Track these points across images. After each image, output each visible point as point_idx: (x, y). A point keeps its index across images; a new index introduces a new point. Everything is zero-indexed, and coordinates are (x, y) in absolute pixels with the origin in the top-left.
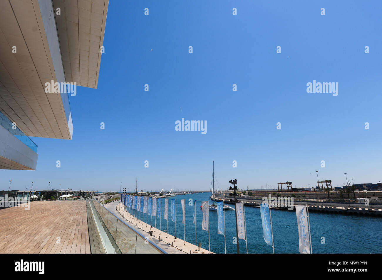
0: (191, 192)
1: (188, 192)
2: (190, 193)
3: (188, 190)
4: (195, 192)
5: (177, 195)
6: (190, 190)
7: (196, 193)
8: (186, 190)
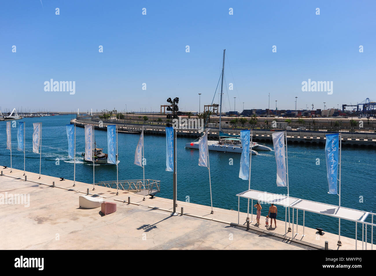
0: (51, 114)
1: (45, 114)
2: (49, 115)
3: (46, 111)
4: (57, 114)
5: (25, 117)
6: (49, 111)
7: (60, 115)
8: (43, 111)
